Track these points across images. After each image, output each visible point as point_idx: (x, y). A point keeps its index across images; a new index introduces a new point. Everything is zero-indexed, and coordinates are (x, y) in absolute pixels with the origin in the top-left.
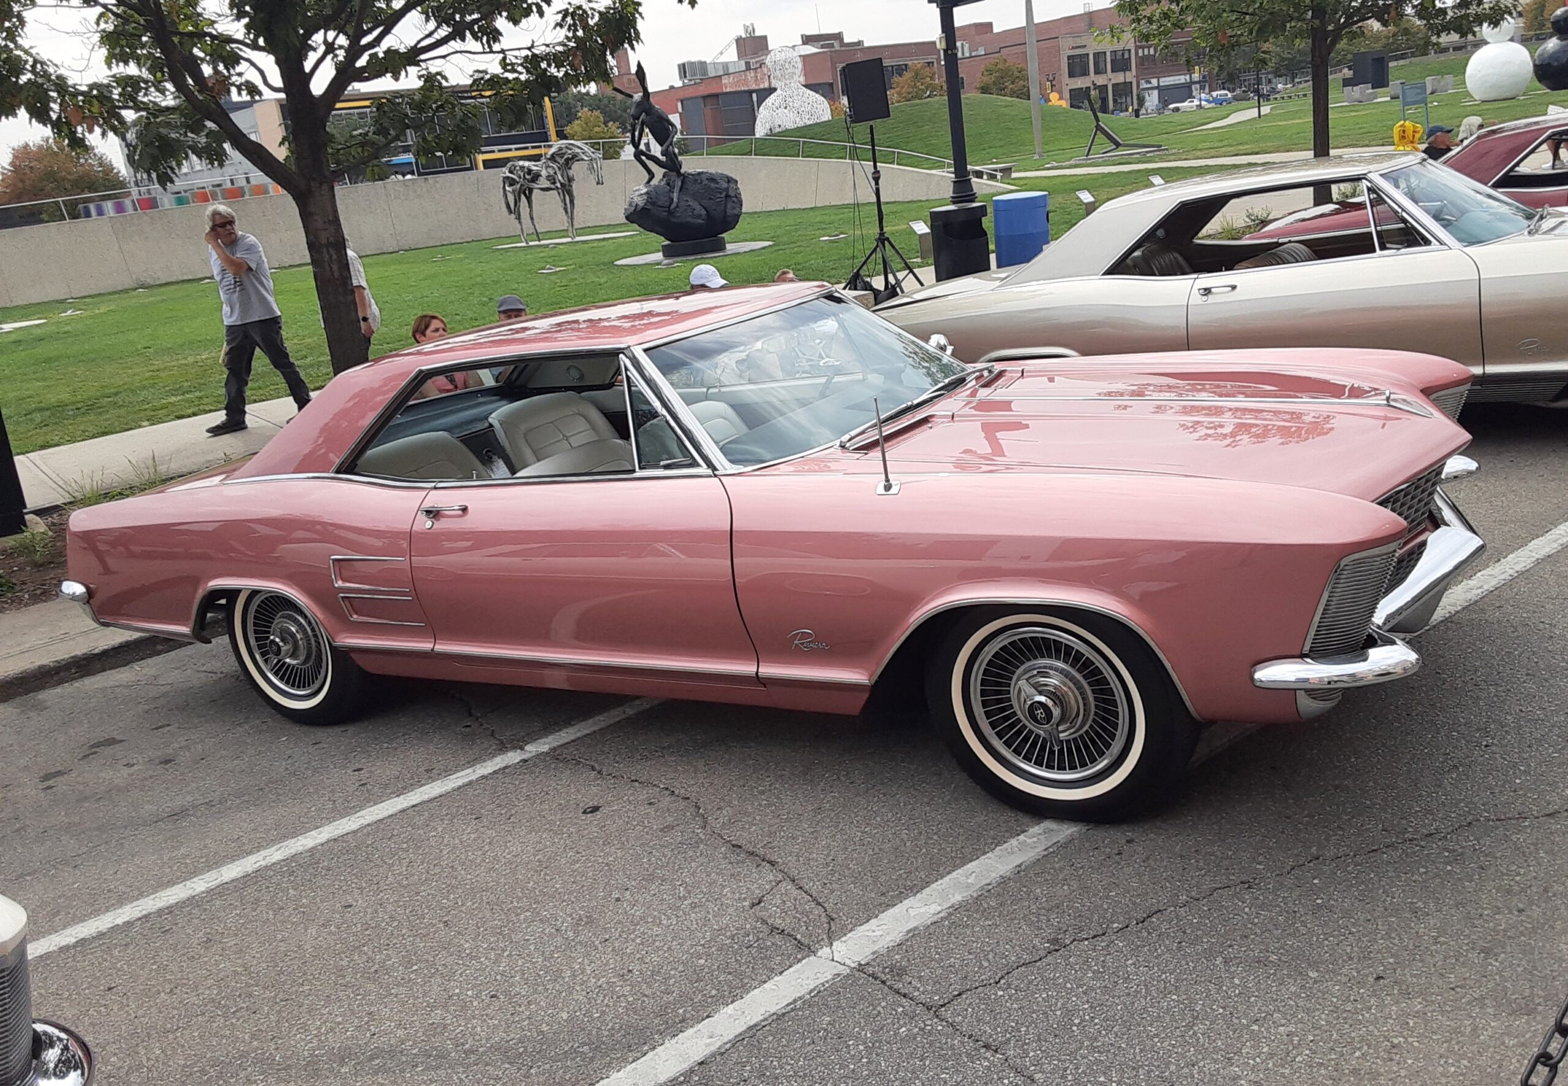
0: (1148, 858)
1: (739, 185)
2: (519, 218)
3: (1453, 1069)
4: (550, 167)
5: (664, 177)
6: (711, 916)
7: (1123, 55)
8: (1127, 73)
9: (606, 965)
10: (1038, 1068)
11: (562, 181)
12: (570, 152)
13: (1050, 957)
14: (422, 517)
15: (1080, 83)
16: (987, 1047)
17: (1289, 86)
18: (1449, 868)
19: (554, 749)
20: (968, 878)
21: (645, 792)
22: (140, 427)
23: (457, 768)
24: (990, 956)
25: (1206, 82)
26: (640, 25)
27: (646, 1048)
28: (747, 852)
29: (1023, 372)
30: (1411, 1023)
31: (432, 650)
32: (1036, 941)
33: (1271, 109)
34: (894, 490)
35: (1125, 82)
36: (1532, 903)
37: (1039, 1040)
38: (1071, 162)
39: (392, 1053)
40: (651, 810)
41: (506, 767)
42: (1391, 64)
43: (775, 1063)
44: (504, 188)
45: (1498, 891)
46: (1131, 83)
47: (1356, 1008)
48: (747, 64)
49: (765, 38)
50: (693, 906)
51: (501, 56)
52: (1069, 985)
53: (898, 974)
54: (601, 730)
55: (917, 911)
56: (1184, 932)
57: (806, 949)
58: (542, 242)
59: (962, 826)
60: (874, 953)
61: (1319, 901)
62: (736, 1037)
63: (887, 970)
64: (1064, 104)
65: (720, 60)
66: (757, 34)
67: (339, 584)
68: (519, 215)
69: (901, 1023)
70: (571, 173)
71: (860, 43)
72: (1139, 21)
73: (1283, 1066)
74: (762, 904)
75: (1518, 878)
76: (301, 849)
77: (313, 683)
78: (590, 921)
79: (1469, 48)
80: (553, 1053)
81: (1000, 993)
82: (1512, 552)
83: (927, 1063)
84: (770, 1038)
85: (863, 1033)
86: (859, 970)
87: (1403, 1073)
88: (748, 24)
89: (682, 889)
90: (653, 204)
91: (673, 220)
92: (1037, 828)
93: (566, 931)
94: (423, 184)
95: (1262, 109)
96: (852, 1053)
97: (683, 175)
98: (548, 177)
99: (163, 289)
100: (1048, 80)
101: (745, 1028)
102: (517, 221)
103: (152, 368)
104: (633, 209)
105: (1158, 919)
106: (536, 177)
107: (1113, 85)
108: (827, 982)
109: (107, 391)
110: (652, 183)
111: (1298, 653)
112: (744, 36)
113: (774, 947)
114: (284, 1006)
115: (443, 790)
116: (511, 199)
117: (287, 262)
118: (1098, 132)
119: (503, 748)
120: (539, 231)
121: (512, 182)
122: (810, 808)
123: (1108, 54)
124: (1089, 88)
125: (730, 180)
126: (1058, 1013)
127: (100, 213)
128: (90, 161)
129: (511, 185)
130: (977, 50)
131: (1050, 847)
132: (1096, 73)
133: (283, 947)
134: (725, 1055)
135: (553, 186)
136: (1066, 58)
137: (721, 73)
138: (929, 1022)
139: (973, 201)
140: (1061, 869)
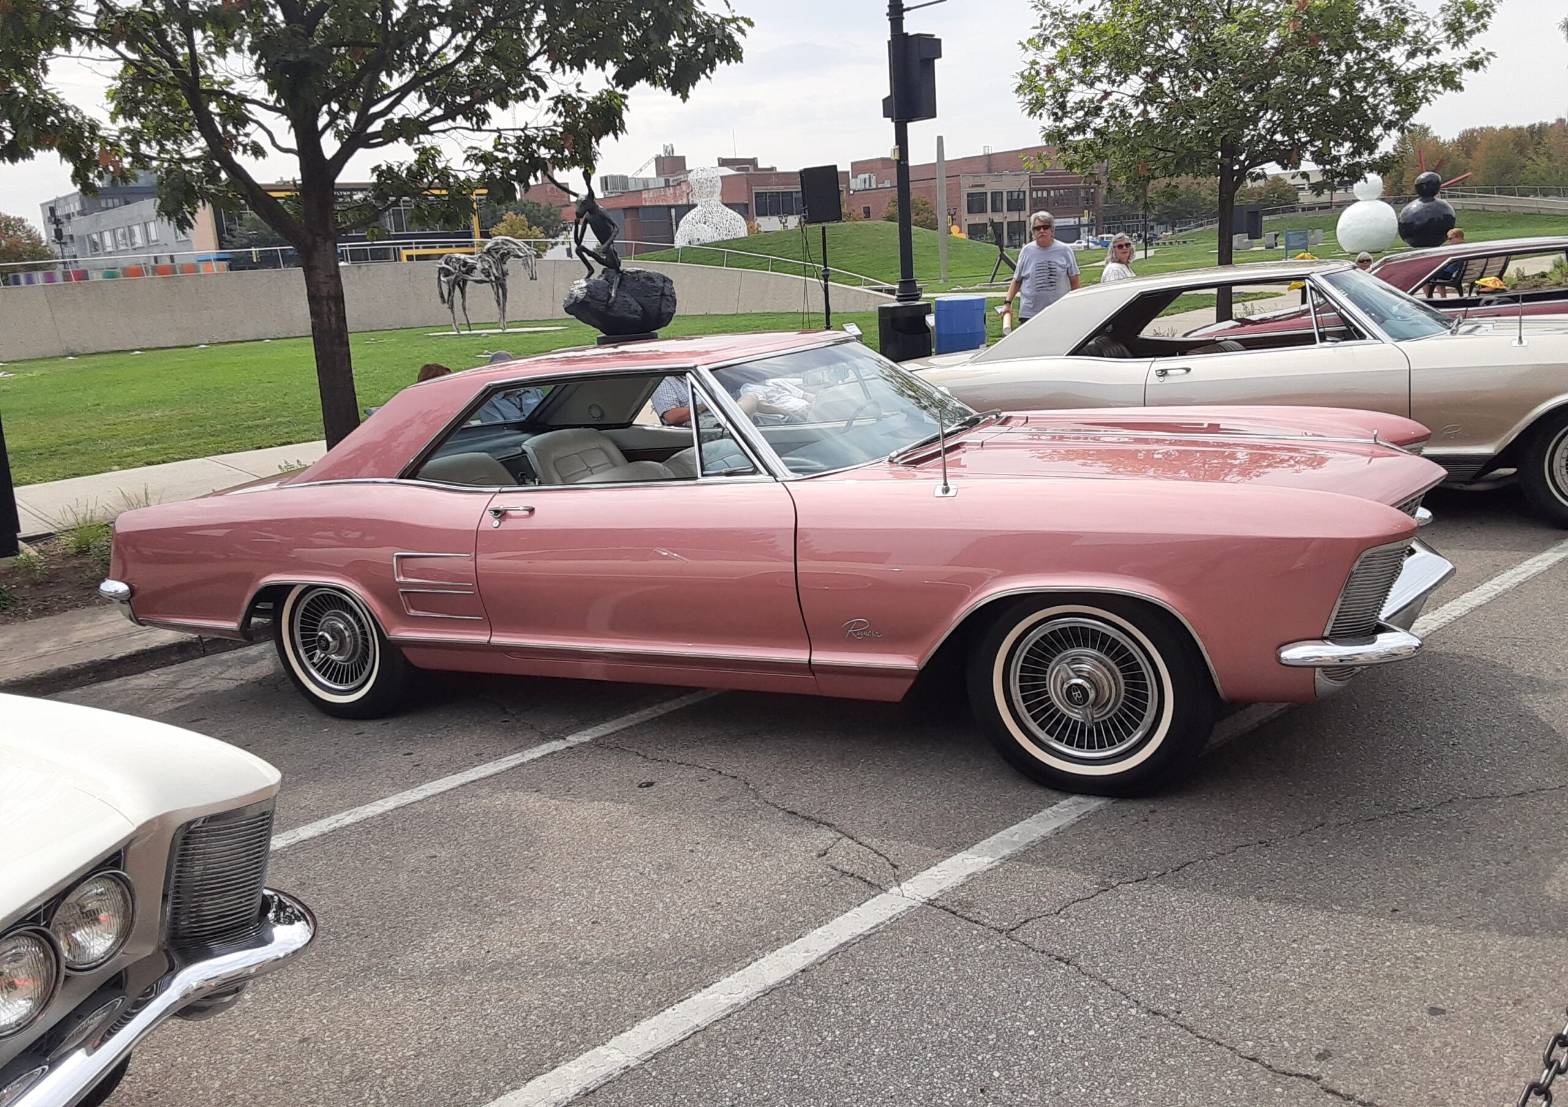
0: (1172, 824)
1: (674, 285)
2: (452, 307)
3: (1472, 974)
4: (485, 260)
5: (603, 273)
6: (783, 863)
7: (1018, 195)
8: (1022, 213)
9: (694, 899)
10: (1110, 974)
11: (497, 275)
12: (505, 247)
13: (1100, 896)
14: (488, 515)
15: (978, 219)
16: (1060, 959)
17: (1170, 233)
18: (1439, 832)
19: (596, 740)
20: (1012, 836)
21: (693, 772)
22: (111, 470)
23: (505, 754)
24: (1047, 894)
25: (1094, 225)
26: (625, 115)
27: (749, 960)
28: (803, 817)
29: (1027, 418)
30: (1429, 942)
31: (489, 642)
32: (1086, 883)
33: (1155, 252)
34: (951, 493)
35: (1019, 221)
36: (1516, 858)
37: (1106, 954)
38: (977, 287)
39: (510, 965)
40: (704, 785)
41: (554, 753)
42: (1265, 218)
43: (871, 970)
44: (439, 278)
45: (1484, 849)
46: (1025, 222)
47: (1380, 932)
48: (667, 181)
49: (683, 158)
50: (764, 855)
51: (496, 135)
52: (1122, 915)
53: (966, 907)
54: (636, 725)
55: (972, 861)
56: (1217, 878)
57: (876, 887)
58: (473, 332)
59: (998, 799)
60: (940, 891)
61: (1331, 856)
62: (830, 951)
63: (956, 904)
64: (964, 236)
65: (640, 176)
66: (676, 154)
67: (402, 579)
68: (452, 305)
69: (979, 941)
70: (505, 267)
71: (773, 169)
72: (1065, 150)
73: (1325, 973)
74: (828, 855)
75: (1500, 840)
76: (371, 814)
77: (357, 678)
78: (670, 866)
79: (1334, 208)
80: (663, 964)
81: (1062, 921)
82: (1447, 602)
83: (1009, 970)
84: (862, 953)
85: (946, 949)
86: (929, 904)
87: (1430, 977)
88: (667, 144)
89: (750, 843)
90: (592, 297)
91: (611, 314)
92: (1066, 801)
93: (649, 874)
94: (356, 272)
95: (1148, 251)
96: (940, 963)
97: (622, 272)
98: (483, 271)
99: (92, 358)
100: (949, 214)
101: (836, 945)
102: (449, 311)
103: (107, 423)
104: (573, 301)
105: (1191, 868)
106: (471, 269)
107: (1008, 223)
108: (904, 912)
109: (66, 440)
110: (592, 278)
111: (1319, 635)
112: (663, 155)
113: (847, 887)
114: (394, 932)
115: (498, 769)
116: (445, 289)
117: (218, 338)
118: (1002, 261)
119: (545, 738)
120: (471, 322)
121: (447, 273)
122: (853, 785)
123: (1005, 194)
124: (986, 224)
125: (665, 280)
126: (1118, 935)
127: (30, 281)
128: (19, 233)
129: (446, 276)
130: (884, 183)
131: (1083, 815)
132: (993, 211)
133: (378, 887)
134: (824, 965)
135: (487, 279)
136: (966, 196)
137: (641, 188)
138: (1003, 941)
139: (917, 300)
140: (1096, 831)
